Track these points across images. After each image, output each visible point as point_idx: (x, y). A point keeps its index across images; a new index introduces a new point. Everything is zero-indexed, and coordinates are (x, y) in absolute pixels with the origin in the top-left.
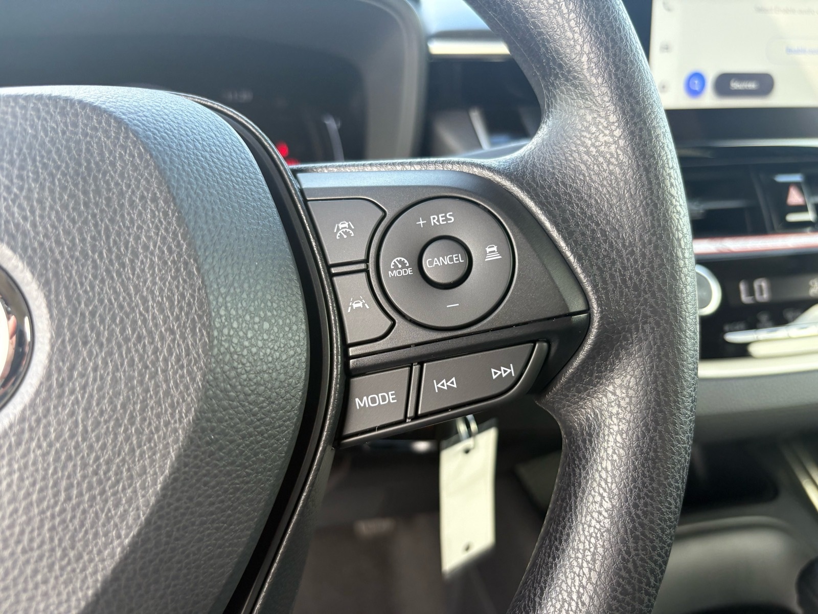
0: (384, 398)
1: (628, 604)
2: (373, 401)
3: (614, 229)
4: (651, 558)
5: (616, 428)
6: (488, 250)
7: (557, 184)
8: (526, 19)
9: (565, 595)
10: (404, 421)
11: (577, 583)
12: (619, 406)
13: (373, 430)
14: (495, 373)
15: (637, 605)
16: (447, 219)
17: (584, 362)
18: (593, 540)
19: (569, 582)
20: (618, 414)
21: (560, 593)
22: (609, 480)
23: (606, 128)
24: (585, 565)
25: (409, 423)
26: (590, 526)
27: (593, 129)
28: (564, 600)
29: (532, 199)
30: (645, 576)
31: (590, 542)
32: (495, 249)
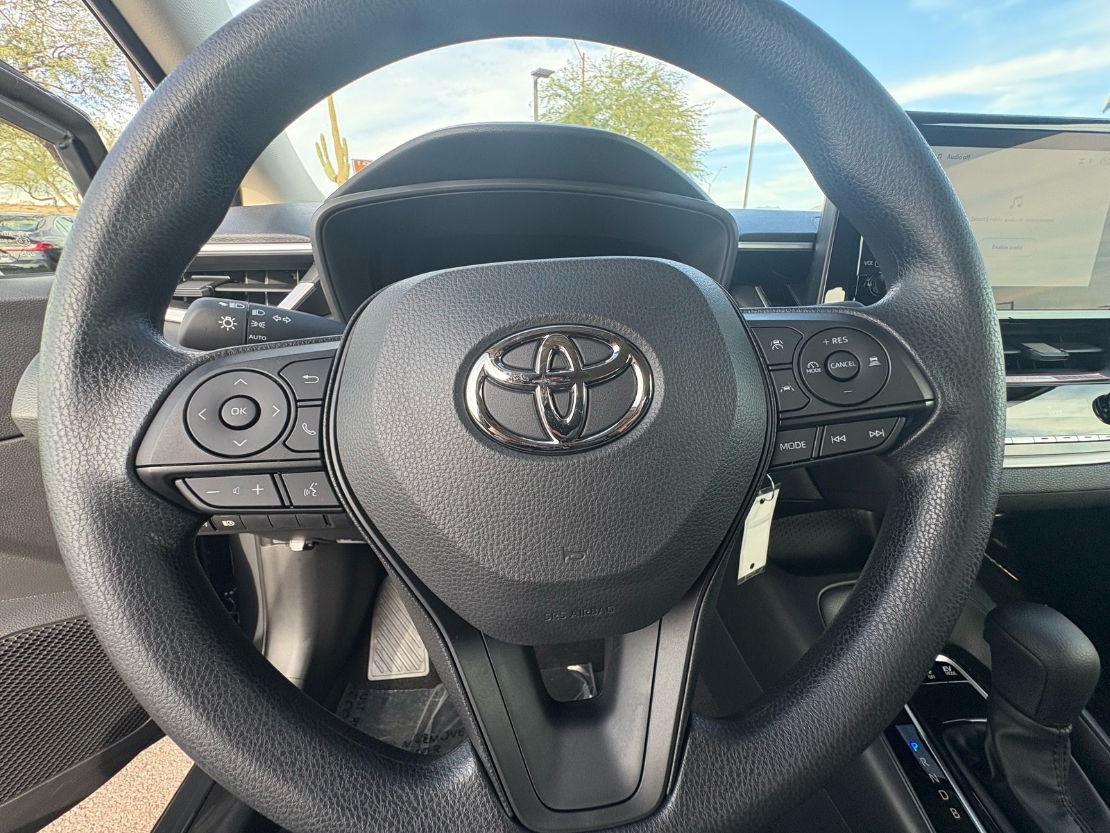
0: (798, 445)
1: (960, 583)
2: (791, 446)
3: (952, 350)
4: (975, 556)
5: (948, 473)
6: (871, 359)
7: (912, 323)
8: (898, 223)
9: (912, 575)
10: (809, 460)
11: (921, 568)
12: (951, 460)
13: (790, 463)
14: (871, 434)
15: (965, 584)
16: (843, 341)
17: (927, 431)
18: (932, 542)
19: (914, 567)
20: (950, 464)
21: (908, 573)
22: (943, 505)
23: (951, 289)
24: (926, 556)
25: (813, 461)
26: (929, 533)
27: (941, 289)
28: (911, 578)
29: (896, 331)
30: (971, 566)
31: (929, 543)
32: (876, 359)
